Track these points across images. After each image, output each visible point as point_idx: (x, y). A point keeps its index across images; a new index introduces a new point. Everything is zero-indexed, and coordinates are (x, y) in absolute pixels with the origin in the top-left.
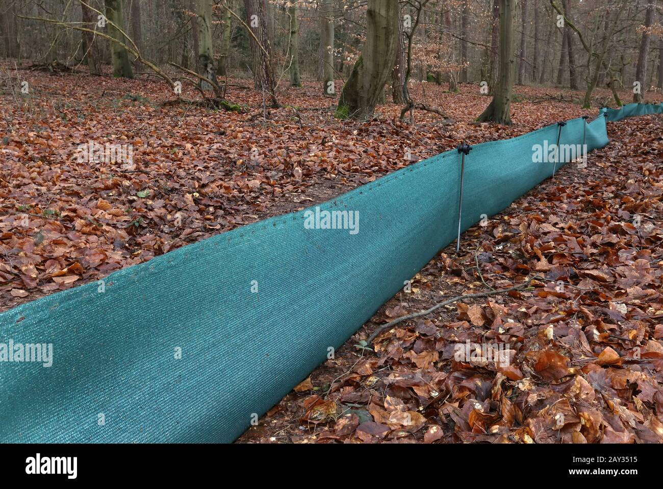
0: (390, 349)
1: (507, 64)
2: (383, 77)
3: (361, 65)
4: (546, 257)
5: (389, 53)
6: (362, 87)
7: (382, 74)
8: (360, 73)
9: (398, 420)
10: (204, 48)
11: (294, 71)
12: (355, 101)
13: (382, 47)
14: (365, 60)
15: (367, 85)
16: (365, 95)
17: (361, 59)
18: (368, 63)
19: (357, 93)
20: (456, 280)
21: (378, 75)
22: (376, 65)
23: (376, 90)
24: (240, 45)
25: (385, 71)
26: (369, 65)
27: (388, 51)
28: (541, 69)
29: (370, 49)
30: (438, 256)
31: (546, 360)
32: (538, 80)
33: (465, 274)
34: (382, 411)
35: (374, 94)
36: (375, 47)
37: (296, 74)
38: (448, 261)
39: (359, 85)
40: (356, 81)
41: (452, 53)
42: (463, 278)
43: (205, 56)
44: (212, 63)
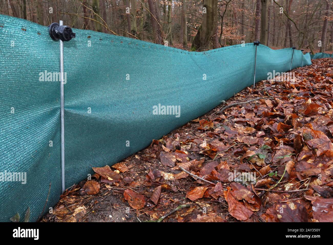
0: (232, 113)
1: (264, 31)
2: (211, 34)
3: (201, 29)
4: (296, 88)
5: (213, 24)
6: (202, 39)
7: (210, 33)
8: (201, 32)
9: (242, 131)
10: (133, 27)
11: (170, 39)
12: (199, 45)
13: (210, 21)
14: (203, 27)
15: (204, 38)
16: (203, 42)
17: (201, 26)
18: (204, 28)
19: (199, 41)
20: (256, 95)
21: (208, 33)
22: (208, 29)
23: (208, 40)
24: (146, 30)
25: (212, 32)
26: (205, 29)
27: (213, 23)
28: (276, 41)
29: (205, 22)
30: (246, 88)
31: (310, 109)
32: (275, 45)
33: (259, 93)
34: (234, 128)
35: (207, 42)
36: (207, 21)
37: (171, 40)
38: (251, 90)
39: (200, 38)
40: (199, 36)
41: (237, 32)
42: (259, 95)
43: (134, 31)
44: (136, 34)
